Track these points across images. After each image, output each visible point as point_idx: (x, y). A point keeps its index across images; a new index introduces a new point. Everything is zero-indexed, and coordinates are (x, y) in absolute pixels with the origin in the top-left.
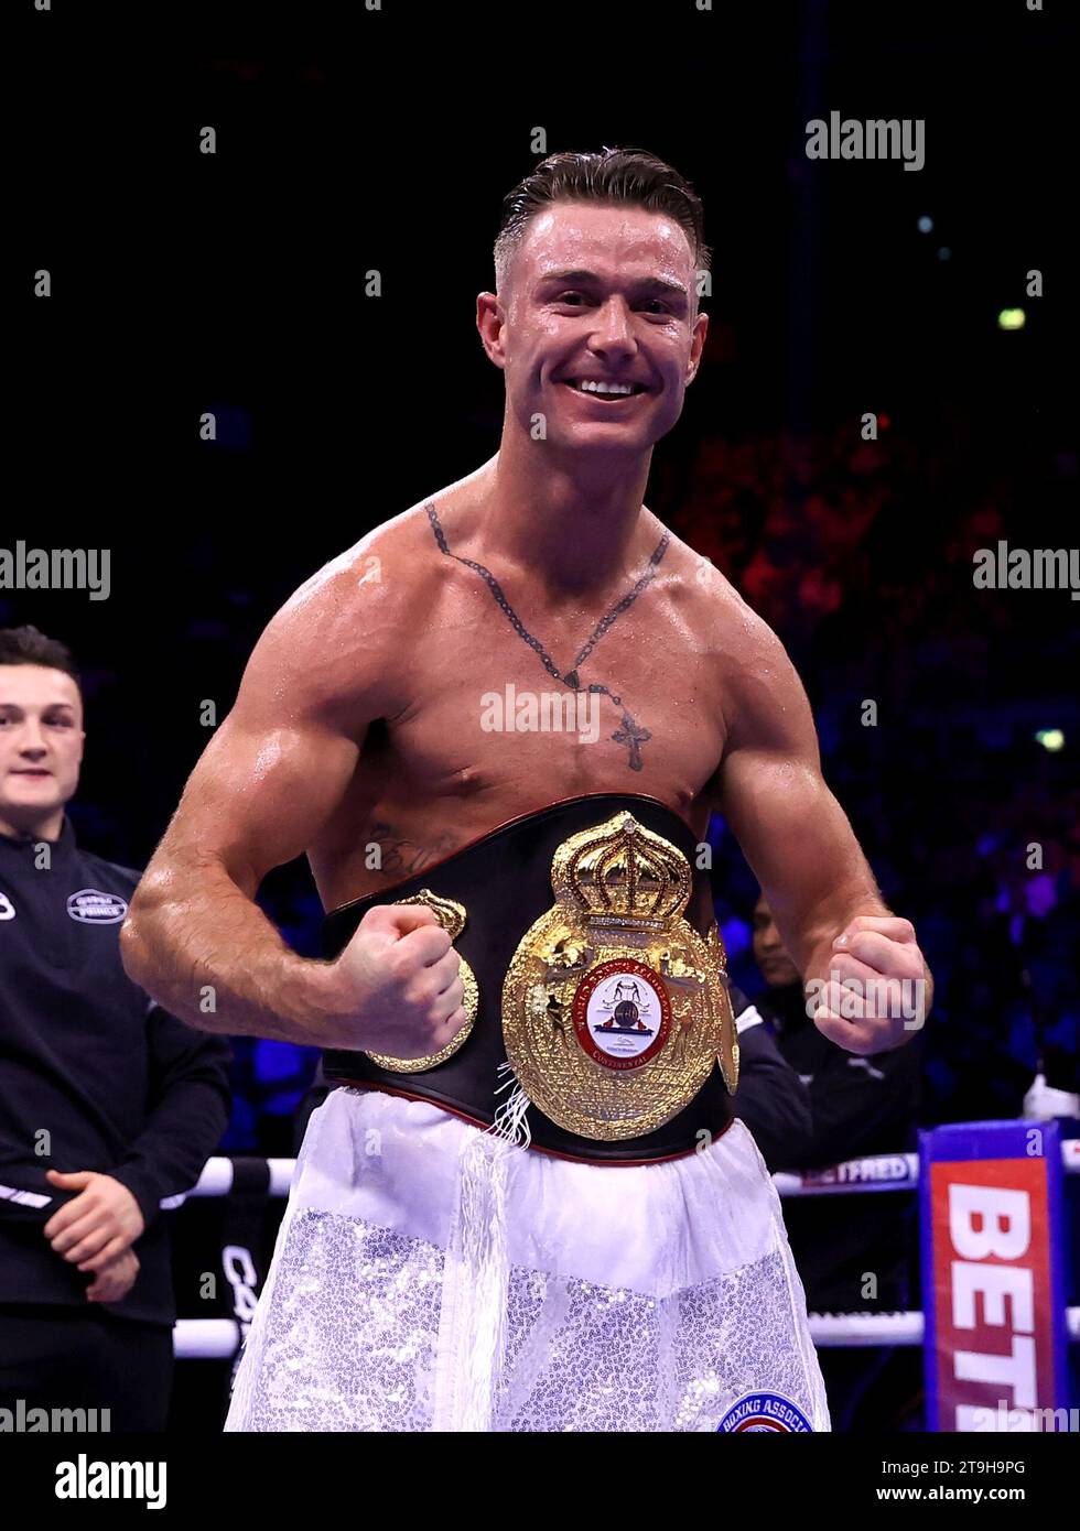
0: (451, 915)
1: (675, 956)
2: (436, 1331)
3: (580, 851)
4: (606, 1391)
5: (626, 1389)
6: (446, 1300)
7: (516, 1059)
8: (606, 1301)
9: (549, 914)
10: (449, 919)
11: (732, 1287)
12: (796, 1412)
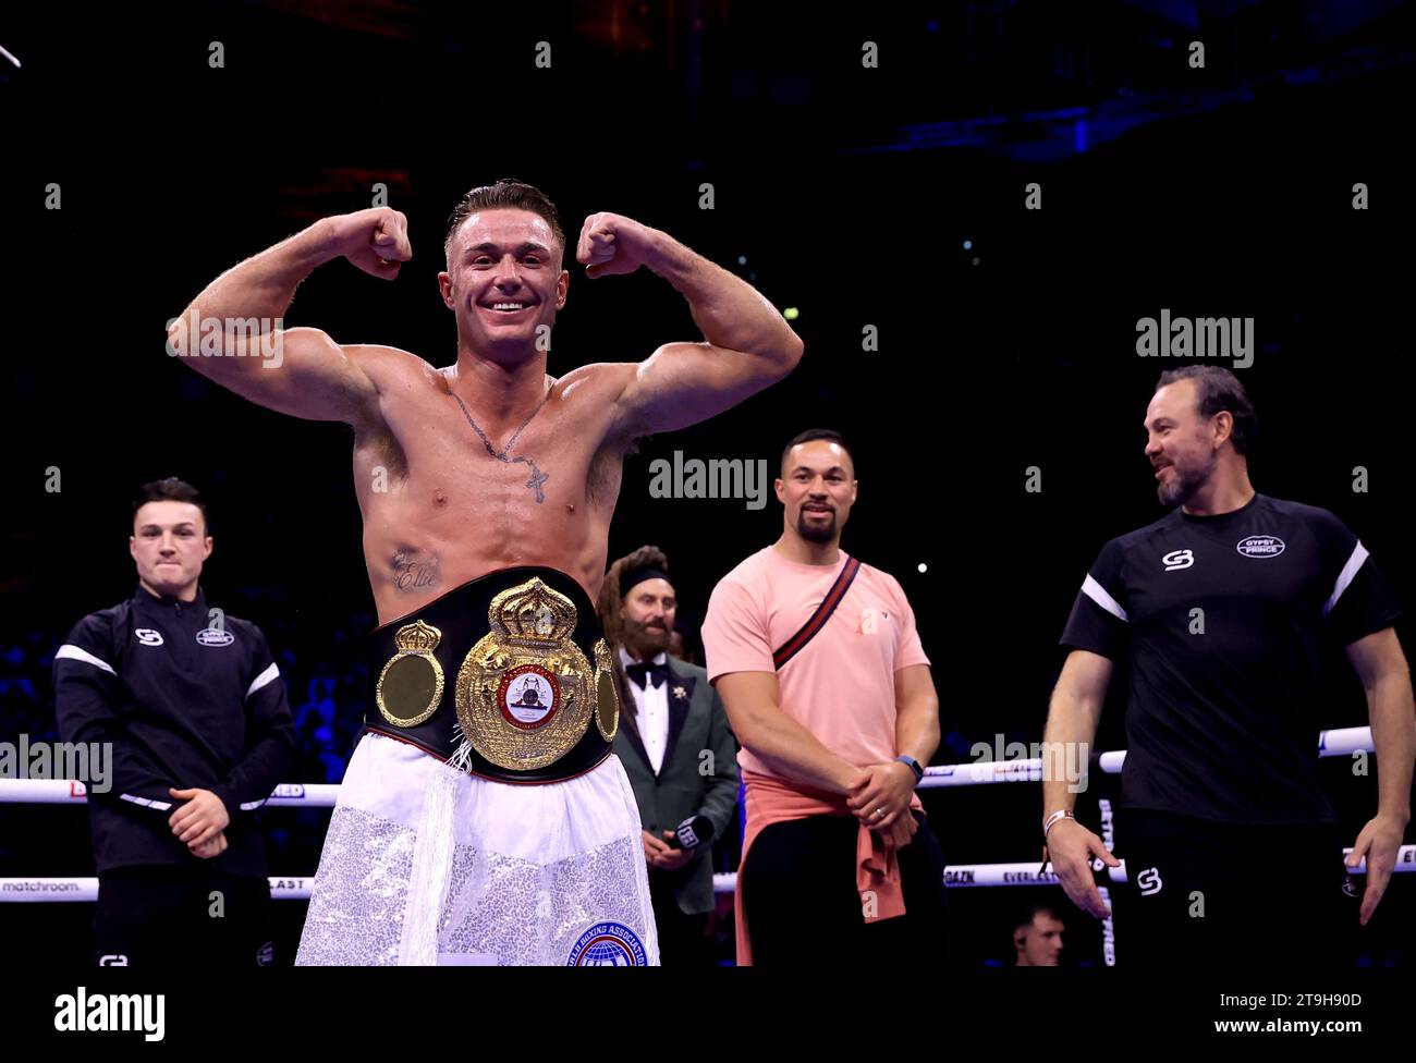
0: (433, 635)
1: (565, 662)
2: (408, 879)
3: (506, 601)
4: (508, 919)
5: (520, 918)
6: (414, 861)
7: (464, 721)
8: (510, 866)
9: (486, 637)
10: (432, 638)
11: (593, 858)
12: (630, 933)
